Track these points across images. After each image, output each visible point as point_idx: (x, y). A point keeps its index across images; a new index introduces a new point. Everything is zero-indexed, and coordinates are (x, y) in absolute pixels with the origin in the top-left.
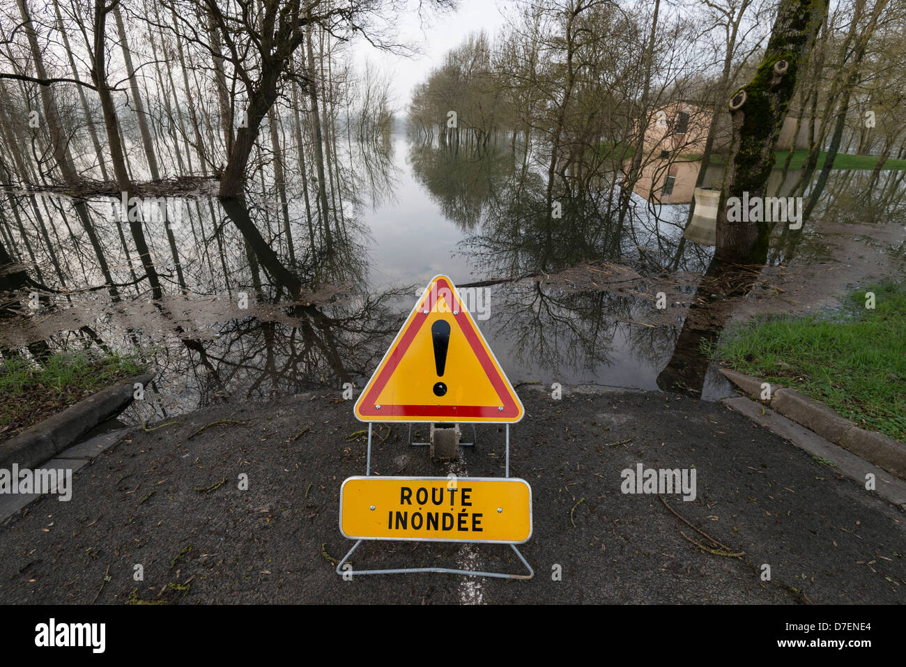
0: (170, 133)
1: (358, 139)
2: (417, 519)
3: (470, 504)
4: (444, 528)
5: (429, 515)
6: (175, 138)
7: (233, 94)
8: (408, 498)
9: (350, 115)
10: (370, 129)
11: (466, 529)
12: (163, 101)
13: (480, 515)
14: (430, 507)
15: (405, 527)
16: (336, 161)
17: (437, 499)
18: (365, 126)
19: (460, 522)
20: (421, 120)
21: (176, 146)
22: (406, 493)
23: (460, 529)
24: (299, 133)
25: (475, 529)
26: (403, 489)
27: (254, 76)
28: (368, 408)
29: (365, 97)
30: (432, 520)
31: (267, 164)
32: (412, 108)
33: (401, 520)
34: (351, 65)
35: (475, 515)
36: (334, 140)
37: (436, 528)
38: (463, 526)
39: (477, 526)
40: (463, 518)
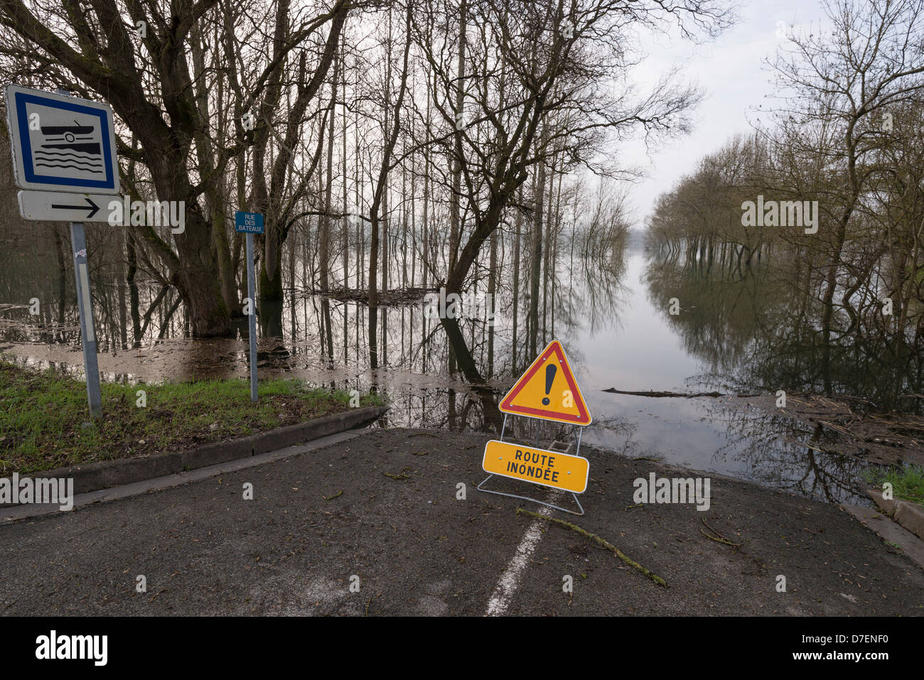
0: (401, 248)
1: (583, 255)
2: (523, 468)
3: (553, 466)
4: (536, 476)
5: (530, 468)
6: (405, 254)
7: (464, 220)
8: (519, 456)
9: (576, 230)
10: (598, 243)
11: (549, 479)
12: (402, 221)
13: (558, 473)
14: (530, 463)
15: (516, 472)
16: (553, 277)
17: (535, 460)
18: (592, 241)
19: (546, 475)
20: (665, 233)
21: (404, 261)
22: (519, 454)
23: (545, 478)
24: (518, 250)
25: (553, 480)
26: (518, 451)
27: (484, 206)
28: (506, 406)
29: (596, 211)
30: (531, 471)
31: (481, 279)
32: (654, 220)
33: (514, 467)
34: (584, 180)
35: (554, 473)
36: (555, 255)
37: (532, 475)
38: (547, 477)
39: (555, 479)
40: (547, 473)
